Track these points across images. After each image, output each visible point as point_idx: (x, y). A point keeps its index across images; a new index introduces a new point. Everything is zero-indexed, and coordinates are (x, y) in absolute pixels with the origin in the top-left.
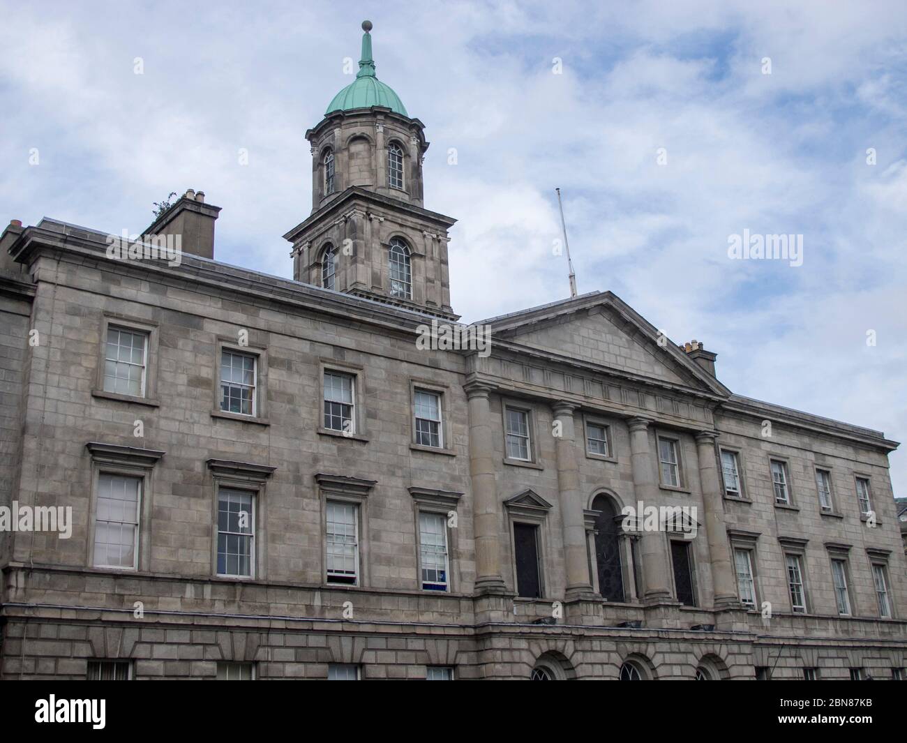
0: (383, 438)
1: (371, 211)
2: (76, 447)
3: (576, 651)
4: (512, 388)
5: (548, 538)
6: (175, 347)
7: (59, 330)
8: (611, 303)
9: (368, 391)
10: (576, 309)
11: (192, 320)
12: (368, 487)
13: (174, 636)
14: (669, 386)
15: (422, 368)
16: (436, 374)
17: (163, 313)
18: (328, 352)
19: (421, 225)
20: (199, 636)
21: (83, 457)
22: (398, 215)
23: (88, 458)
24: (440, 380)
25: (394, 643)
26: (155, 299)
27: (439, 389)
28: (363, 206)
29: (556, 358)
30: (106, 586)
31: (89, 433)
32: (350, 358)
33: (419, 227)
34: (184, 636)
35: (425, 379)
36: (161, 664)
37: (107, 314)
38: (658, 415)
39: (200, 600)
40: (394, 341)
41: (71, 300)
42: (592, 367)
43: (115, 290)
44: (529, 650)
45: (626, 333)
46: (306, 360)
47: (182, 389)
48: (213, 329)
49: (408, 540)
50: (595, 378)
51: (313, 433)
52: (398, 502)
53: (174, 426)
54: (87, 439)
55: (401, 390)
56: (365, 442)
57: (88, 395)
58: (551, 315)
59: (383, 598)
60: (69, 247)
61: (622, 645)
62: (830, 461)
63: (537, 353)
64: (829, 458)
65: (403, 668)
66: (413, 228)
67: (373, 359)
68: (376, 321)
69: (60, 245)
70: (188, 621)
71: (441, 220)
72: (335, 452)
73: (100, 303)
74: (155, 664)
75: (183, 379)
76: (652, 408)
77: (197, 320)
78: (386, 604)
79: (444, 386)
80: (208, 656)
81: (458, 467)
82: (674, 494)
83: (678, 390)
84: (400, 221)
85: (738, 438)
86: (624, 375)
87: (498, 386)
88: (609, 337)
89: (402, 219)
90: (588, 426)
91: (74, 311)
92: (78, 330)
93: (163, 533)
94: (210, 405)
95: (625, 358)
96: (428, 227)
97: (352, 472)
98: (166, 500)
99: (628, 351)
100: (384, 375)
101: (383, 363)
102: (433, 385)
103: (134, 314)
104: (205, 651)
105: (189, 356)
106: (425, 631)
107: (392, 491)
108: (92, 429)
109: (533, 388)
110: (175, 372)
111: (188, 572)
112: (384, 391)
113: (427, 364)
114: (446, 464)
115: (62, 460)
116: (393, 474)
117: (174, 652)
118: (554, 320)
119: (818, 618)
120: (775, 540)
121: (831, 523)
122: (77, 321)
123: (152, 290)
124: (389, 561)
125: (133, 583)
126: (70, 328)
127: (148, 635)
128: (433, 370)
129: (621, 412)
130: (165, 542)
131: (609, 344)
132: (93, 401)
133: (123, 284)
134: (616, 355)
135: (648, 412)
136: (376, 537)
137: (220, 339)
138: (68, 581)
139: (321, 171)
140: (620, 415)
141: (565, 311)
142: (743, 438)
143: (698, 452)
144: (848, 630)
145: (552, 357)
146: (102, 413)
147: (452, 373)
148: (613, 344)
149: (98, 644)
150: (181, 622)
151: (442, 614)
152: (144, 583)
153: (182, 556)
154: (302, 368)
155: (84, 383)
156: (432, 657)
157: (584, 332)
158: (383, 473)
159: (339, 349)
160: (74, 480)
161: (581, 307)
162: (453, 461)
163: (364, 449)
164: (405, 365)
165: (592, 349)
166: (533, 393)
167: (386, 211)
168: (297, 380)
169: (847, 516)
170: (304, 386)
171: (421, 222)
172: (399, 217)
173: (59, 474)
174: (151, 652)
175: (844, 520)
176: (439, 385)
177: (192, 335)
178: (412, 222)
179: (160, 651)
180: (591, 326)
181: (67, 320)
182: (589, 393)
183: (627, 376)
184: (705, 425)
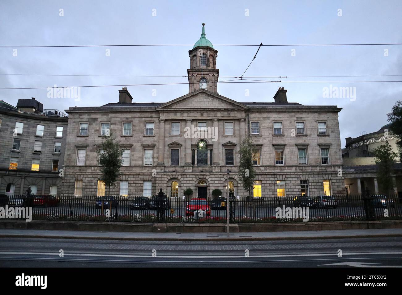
0: (137, 135)
1: (194, 73)
2: (73, 146)
3: (181, 178)
4: (171, 119)
5: (181, 152)
6: (92, 125)
7: (71, 126)
8: (203, 91)
9: (134, 126)
11: (96, 119)
12: (132, 146)
13: (89, 176)
16: (152, 119)
17: (90, 119)
18: (125, 119)
20: (94, 176)
21: (75, 147)
23: (76, 147)
25: (135, 176)
26: (89, 117)
27: (153, 122)
28: (191, 73)
30: (78, 168)
31: (76, 143)
32: (130, 120)
34: (91, 176)
35: (148, 121)
36: (87, 181)
37: (80, 121)
38: (222, 117)
39: (94, 170)
40: (141, 114)
41: (74, 121)
43: (81, 117)
44: (167, 178)
45: (211, 97)
46: (119, 122)
47: (93, 132)
48: (99, 120)
49: (141, 156)
51: (120, 136)
52: (139, 148)
53: (91, 139)
54: (75, 144)
55: (142, 124)
56: (132, 137)
57: (76, 136)
59: (133, 168)
60: (71, 112)
61: (197, 176)
62: (304, 119)
64: (304, 118)
65: (137, 181)
66: (207, 74)
67: (135, 119)
68: (134, 111)
69: (70, 112)
70: (91, 173)
71: (214, 70)
72: (125, 139)
73: (79, 120)
74: (86, 181)
75: (93, 130)
76: (219, 115)
77: (97, 119)
78: (134, 169)
80: (96, 179)
81: (155, 139)
82: (229, 137)
83: (227, 109)
85: (259, 118)
88: (205, 100)
90: (199, 123)
91: (74, 122)
92: (75, 125)
93: (88, 159)
94: (98, 135)
96: (211, 73)
97: (128, 143)
98: (89, 153)
100: (138, 121)
101: (138, 119)
102: (151, 121)
103: (85, 120)
104: (95, 179)
105: (95, 126)
106: (146, 174)
107: (138, 146)
108: (77, 142)
109: (177, 118)
110: (92, 129)
111: (92, 165)
112: (138, 125)
113: (149, 117)
114: (153, 138)
115: (72, 148)
116: (138, 142)
117: (89, 179)
119: (287, 166)
120: (271, 145)
121: (300, 138)
122: (75, 124)
123: (88, 115)
124: (135, 160)
125: (83, 167)
126: (73, 125)
127: (85, 176)
129: (208, 118)
130: (89, 160)
132: (77, 137)
133: (91, 115)
135: (217, 117)
136: (133, 156)
137: (101, 121)
138: (72, 168)
142: (262, 118)
143: (240, 124)
144: (302, 169)
146: (79, 139)
147: (156, 118)
149: (77, 178)
150: (90, 174)
151: (148, 170)
152: (85, 167)
153: (91, 162)
154: (118, 124)
155: (76, 135)
156: (145, 179)
157: (196, 100)
158: (136, 143)
159: (127, 118)
160: (73, 151)
162: (154, 138)
163: (131, 138)
164: (144, 118)
167: (198, 72)
168: (117, 126)
169: (310, 135)
170: (118, 127)
171: (209, 72)
173: (71, 150)
174: (85, 179)
175: (308, 136)
177: (95, 122)
179: (87, 179)
180: (198, 98)
181: (73, 124)
182: (196, 115)
184: (241, 117)
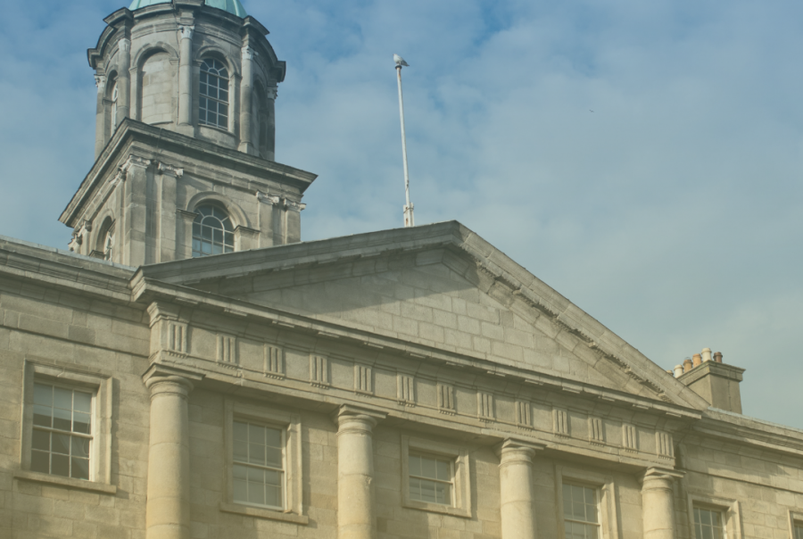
1: (162, 159)
4: (241, 382)
8: (458, 242)
10: (382, 248)
14: (577, 389)
15: (55, 342)
16: (82, 354)
19: (253, 182)
22: (212, 166)
24: (93, 365)
27: (89, 379)
28: (147, 152)
29: (329, 330)
33: (249, 186)
35: (57, 362)
38: (558, 440)
42: (408, 349)
50: (420, 371)
55: (8, 378)
58: (326, 258)
63: (288, 320)
66: (238, 188)
71: (287, 175)
76: (543, 427)
79: (98, 375)
81: (119, 512)
83: (596, 396)
84: (214, 176)
85: (730, 484)
86: (477, 365)
87: (204, 376)
89: (218, 172)
90: (410, 455)
95: (492, 340)
96: (265, 186)
99: (499, 329)
102: (77, 372)
109: (286, 383)
113: (65, 335)
118: (331, 265)
128: (78, 347)
129: (477, 431)
131: (457, 315)
134: (472, 336)
135: (533, 433)
139: (108, 113)
140: (477, 437)
141: (358, 252)
142: (738, 485)
145: (320, 328)
147: (118, 354)
148: (467, 316)
161: (392, 247)
162: (109, 502)
165: (419, 322)
166: (284, 391)
167: (189, 160)
171: (252, 178)
172: (212, 170)
176: (87, 373)
178: (236, 178)
182: (407, 397)
183: (485, 367)
184: (655, 458)
